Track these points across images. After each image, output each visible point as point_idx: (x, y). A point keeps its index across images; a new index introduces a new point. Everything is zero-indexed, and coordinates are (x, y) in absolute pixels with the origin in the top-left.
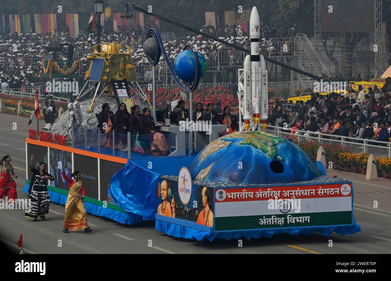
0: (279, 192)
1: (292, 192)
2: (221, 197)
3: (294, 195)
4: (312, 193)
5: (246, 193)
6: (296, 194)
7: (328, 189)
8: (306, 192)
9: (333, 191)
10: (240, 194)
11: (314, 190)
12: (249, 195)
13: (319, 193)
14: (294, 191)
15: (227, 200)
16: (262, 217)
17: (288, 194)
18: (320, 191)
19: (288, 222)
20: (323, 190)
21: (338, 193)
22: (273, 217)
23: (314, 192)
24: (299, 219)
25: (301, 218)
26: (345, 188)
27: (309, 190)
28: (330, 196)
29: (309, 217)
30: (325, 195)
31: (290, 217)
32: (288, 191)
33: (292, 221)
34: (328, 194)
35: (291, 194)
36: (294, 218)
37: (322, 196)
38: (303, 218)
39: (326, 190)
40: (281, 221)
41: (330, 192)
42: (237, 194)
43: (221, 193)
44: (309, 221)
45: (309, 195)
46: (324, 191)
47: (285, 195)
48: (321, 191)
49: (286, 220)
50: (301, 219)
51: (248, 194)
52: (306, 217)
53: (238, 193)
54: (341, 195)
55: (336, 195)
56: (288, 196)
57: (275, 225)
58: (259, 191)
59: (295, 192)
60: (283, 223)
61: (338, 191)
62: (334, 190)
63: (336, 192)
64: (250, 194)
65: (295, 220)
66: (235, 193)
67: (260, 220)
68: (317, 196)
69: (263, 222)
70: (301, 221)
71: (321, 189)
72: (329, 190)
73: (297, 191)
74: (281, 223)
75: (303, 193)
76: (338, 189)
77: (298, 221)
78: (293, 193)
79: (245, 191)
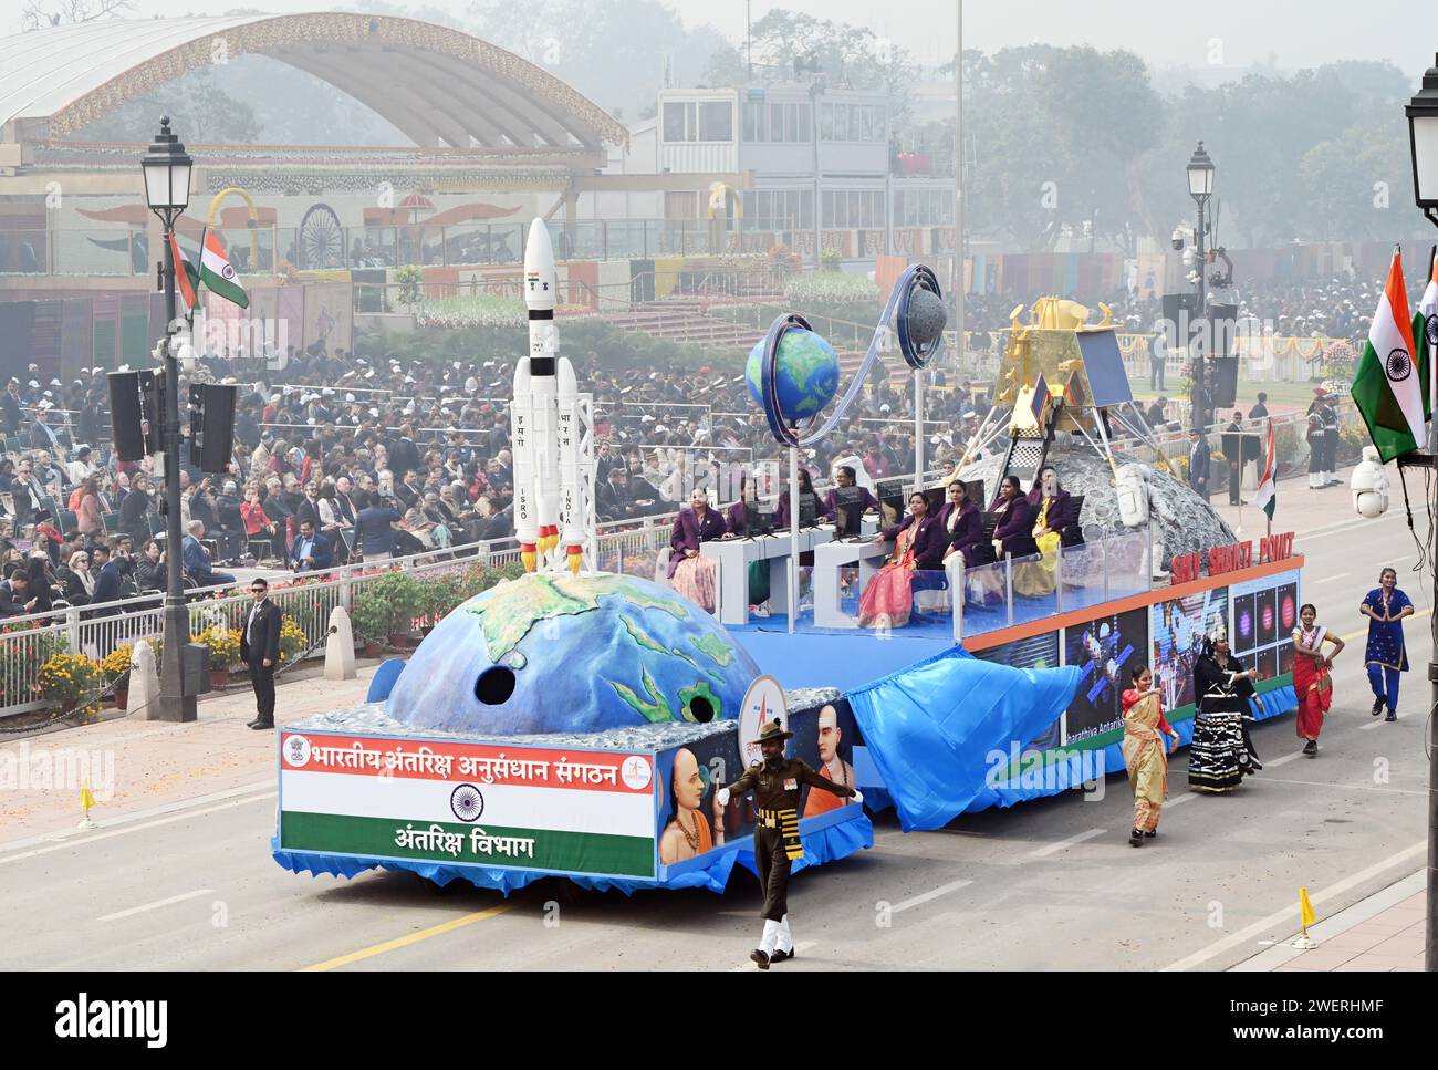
0: (449, 758)
1: (485, 764)
2: (298, 757)
3: (489, 773)
4: (538, 772)
5: (362, 752)
6: (496, 769)
7: (585, 767)
8: (523, 767)
9: (597, 772)
10: (345, 754)
11: (545, 764)
12: (368, 759)
13: (559, 773)
14: (489, 761)
15: (312, 766)
16: (403, 824)
17: (474, 767)
18: (561, 769)
19: (474, 851)
20: (569, 766)
21: (614, 781)
22: (432, 827)
23: (544, 771)
24: (504, 844)
25: (508, 840)
26: (635, 767)
27: (530, 763)
28: (590, 786)
29: (531, 841)
30: (576, 783)
31: (478, 833)
32: (474, 760)
33: (484, 846)
34: (585, 779)
35: (482, 768)
36: (490, 838)
37: (566, 785)
38: (516, 840)
39: (578, 766)
40: (454, 842)
41: (591, 774)
42: (336, 753)
43: (297, 745)
44: (530, 854)
45: (530, 777)
46: (573, 769)
47: (465, 769)
48: (564, 769)
49: (466, 842)
50: (508, 844)
51: (366, 755)
52: (523, 841)
53: (341, 751)
54: (620, 786)
55: (604, 785)
56: (475, 773)
57: (437, 853)
58: (395, 751)
59: (493, 764)
60: (459, 850)
61: (613, 775)
62: (602, 771)
63: (606, 776)
64: (371, 757)
65: (494, 845)
66: (332, 750)
67: (399, 832)
68: (552, 781)
69: (405, 838)
70: (508, 849)
71: (566, 762)
72: (589, 770)
73: (498, 761)
74: (453, 849)
75: (514, 768)
76: (614, 768)
77: (500, 848)
78: (488, 768)
79: (358, 747)
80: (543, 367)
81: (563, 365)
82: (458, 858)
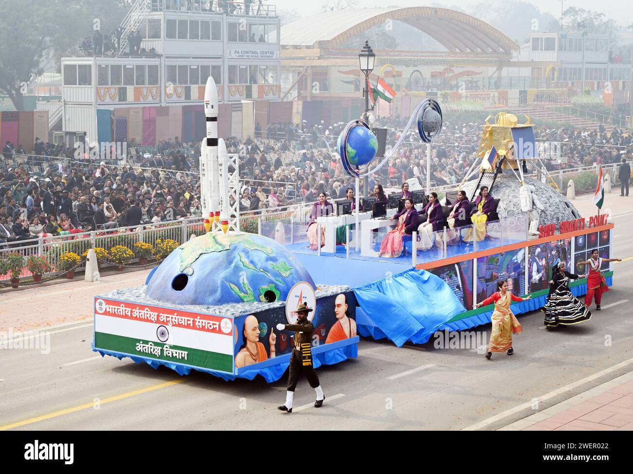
0: (156, 314)
1: (169, 317)
2: (101, 309)
3: (170, 322)
4: (189, 322)
5: (124, 309)
6: (173, 320)
7: (207, 321)
8: (183, 320)
9: (211, 324)
10: (118, 309)
11: (192, 319)
12: (126, 312)
13: (197, 323)
14: (171, 316)
15: (106, 313)
16: (139, 341)
17: (165, 318)
18: (198, 322)
19: (165, 355)
20: (201, 321)
21: (218, 329)
22: (150, 343)
23: (191, 322)
24: (176, 353)
25: (178, 351)
26: (226, 323)
27: (186, 318)
28: (208, 330)
29: (186, 353)
30: (203, 329)
31: (167, 348)
32: (165, 315)
33: (169, 353)
34: (206, 328)
35: (168, 319)
36: (171, 350)
37: (199, 329)
38: (180, 352)
39: (204, 321)
40: (157, 351)
41: (209, 325)
43: (101, 304)
44: (186, 359)
45: (186, 324)
46: (202, 322)
47: (162, 319)
48: (199, 322)
49: (162, 350)
50: (178, 353)
51: (126, 310)
52: (183, 352)
53: (116, 307)
54: (220, 332)
55: (214, 330)
56: (165, 321)
57: (151, 355)
58: (136, 309)
59: (172, 318)
60: (160, 354)
61: (217, 326)
62: (213, 324)
63: (215, 326)
64: (127, 311)
65: (172, 353)
66: (113, 307)
67: (137, 344)
68: (194, 327)
69: (140, 347)
70: (177, 355)
71: (200, 319)
72: (208, 323)
73: (174, 317)
74: (157, 354)
75: (180, 320)
76: (218, 323)
77: (174, 355)
78: (170, 319)
79: (123, 307)
80: (212, 142)
81: (221, 141)
82: (159, 358)
